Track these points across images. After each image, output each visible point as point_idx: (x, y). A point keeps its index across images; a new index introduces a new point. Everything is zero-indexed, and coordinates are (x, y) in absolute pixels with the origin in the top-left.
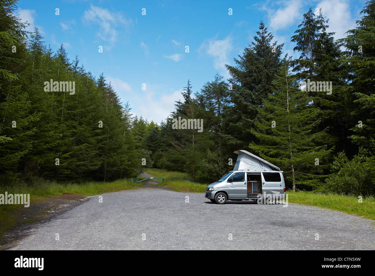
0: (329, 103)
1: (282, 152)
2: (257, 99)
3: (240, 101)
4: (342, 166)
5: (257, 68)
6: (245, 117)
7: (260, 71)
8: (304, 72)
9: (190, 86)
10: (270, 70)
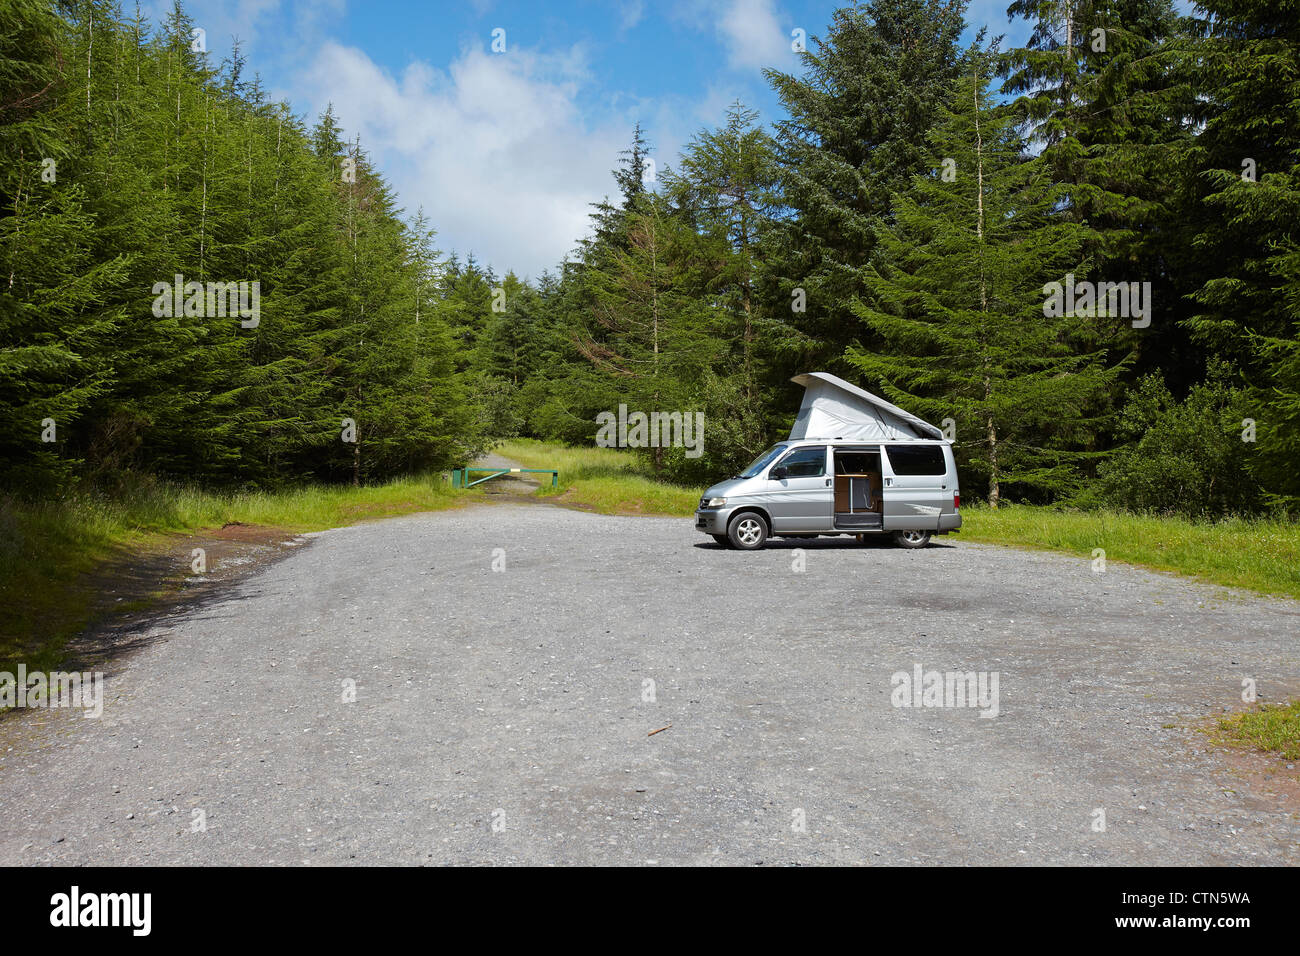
0: (1125, 204)
1: (955, 377)
2: (875, 194)
3: (817, 204)
4: (1152, 423)
5: (877, 81)
6: (832, 257)
7: (889, 94)
8: (1042, 93)
9: (643, 147)
10: (921, 91)
